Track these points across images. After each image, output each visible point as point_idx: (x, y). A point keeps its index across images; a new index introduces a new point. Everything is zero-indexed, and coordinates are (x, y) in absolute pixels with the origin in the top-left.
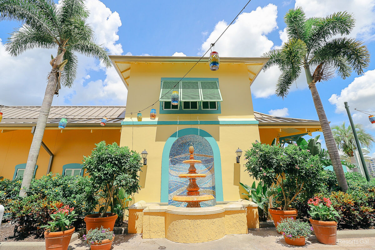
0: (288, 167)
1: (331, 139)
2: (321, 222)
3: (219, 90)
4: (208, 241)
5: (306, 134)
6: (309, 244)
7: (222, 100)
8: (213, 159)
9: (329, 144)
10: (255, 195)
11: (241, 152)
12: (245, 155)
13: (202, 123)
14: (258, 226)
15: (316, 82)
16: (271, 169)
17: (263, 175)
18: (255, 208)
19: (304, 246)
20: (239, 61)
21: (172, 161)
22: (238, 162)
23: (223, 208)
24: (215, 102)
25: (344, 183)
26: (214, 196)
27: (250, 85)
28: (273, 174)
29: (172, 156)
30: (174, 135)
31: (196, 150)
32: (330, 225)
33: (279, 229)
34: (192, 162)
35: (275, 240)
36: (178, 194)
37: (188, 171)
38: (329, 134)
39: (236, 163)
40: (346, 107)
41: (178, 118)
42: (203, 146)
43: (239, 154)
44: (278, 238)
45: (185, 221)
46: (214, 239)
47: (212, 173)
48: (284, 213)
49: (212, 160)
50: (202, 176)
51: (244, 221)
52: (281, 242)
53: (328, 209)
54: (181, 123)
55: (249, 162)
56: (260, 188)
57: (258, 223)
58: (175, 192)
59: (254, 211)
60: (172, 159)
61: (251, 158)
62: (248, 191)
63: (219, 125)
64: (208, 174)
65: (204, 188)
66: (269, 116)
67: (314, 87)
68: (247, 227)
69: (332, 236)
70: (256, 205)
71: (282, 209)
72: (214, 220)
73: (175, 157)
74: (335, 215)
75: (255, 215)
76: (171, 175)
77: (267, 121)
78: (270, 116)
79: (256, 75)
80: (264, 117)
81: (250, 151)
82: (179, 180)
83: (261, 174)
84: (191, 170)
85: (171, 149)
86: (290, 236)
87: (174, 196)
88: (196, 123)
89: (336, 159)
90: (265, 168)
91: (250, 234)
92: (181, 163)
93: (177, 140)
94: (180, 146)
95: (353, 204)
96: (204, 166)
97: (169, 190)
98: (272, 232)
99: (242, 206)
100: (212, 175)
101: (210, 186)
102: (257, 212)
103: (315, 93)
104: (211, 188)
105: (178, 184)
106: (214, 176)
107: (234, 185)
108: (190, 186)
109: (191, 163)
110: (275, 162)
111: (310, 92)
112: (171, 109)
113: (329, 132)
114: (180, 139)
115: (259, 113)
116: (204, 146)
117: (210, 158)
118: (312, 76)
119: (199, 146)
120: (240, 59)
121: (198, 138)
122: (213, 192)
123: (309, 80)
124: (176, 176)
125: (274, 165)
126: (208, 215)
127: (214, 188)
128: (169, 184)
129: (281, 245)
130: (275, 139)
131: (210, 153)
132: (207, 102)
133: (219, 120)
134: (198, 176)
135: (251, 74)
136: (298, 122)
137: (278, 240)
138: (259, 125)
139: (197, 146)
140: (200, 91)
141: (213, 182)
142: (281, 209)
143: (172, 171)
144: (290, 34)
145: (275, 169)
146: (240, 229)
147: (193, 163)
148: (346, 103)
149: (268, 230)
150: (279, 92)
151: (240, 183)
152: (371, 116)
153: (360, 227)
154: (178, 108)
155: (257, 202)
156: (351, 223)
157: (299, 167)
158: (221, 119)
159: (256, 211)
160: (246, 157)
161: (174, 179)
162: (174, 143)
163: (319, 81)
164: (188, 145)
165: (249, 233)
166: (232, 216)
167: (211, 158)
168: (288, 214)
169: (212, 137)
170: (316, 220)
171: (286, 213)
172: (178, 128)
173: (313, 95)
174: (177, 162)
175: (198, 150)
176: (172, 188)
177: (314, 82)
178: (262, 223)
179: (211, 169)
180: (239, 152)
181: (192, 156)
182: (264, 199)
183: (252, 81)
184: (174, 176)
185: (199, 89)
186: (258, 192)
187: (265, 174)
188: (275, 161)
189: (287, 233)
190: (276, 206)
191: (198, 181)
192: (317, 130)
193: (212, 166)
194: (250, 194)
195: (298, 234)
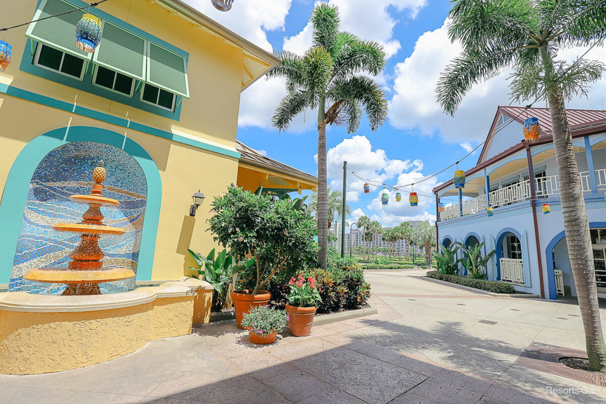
0: (274, 232)
1: (325, 202)
2: (300, 308)
3: (186, 75)
4: (110, 359)
5: (296, 190)
6: (280, 339)
7: (188, 96)
8: (145, 202)
9: (321, 208)
10: (210, 271)
11: (201, 198)
12: (213, 204)
13: (134, 126)
14: (207, 320)
15: (327, 123)
16: (252, 232)
17: (237, 240)
18: (209, 291)
19: (274, 343)
20: (235, 40)
21: (37, 192)
22: (192, 215)
23: (154, 294)
24: (172, 95)
25: (324, 259)
26: (135, 271)
27: (242, 91)
28: (253, 240)
29: (41, 179)
30: (57, 133)
31: (109, 179)
32: (310, 312)
33: (244, 322)
34: (97, 200)
35: (235, 340)
36: (43, 265)
37: (81, 219)
38: (324, 196)
39: (188, 215)
40: (344, 168)
41: (77, 98)
42: (126, 174)
43: (198, 201)
44: (239, 335)
45: (57, 325)
46: (125, 353)
47: (136, 229)
48: (254, 298)
49: (143, 203)
50: (114, 232)
51: (188, 313)
52: (244, 341)
53: (311, 291)
54: (80, 112)
55: (217, 217)
56: (221, 260)
57: (208, 315)
58: (35, 260)
59: (205, 296)
60: (38, 186)
61: (222, 210)
62: (200, 264)
63: (171, 142)
64: (129, 229)
65: (112, 255)
66: (254, 152)
67: (324, 129)
68: (191, 323)
69: (308, 326)
70: (212, 287)
71: (250, 292)
72: (132, 317)
73: (48, 184)
74: (317, 299)
75: (206, 303)
76: (29, 222)
77: (252, 158)
78: (256, 153)
79: (253, 79)
80: (247, 151)
81: (223, 198)
82: (51, 234)
83: (235, 238)
84: (91, 216)
85: (41, 164)
86: (261, 332)
87: (30, 269)
88: (122, 123)
89: (323, 228)
90: (242, 230)
91: (194, 334)
92: (62, 200)
93: (64, 147)
94: (68, 161)
95: (331, 285)
96: (122, 213)
97: (16, 257)
98: (229, 327)
99: (189, 289)
100: (137, 232)
101: (128, 252)
102: (210, 298)
103: (322, 137)
104: (130, 255)
105: (46, 244)
106: (140, 233)
107: (177, 252)
108: (81, 249)
109: (94, 202)
110: (259, 222)
111: (317, 134)
112: (59, 72)
113: (325, 193)
114: (72, 147)
115: (240, 143)
116: (129, 173)
117: (137, 199)
118: (326, 113)
119: (118, 171)
120: (238, 38)
121: (121, 155)
122: (132, 263)
123: (321, 118)
124: (43, 227)
125: (256, 226)
126: (120, 309)
127: (135, 256)
128: (19, 243)
129: (244, 346)
130: (261, 187)
131: (139, 191)
132: (155, 89)
133: (173, 133)
134: (105, 232)
135: (245, 74)
136: (291, 172)
137: (239, 339)
138: (241, 161)
139: (114, 170)
140: (147, 61)
141: (137, 244)
142: (248, 293)
143: (34, 214)
144: (317, 40)
145: (257, 232)
146: (178, 327)
147: (98, 202)
148: (345, 163)
149: (222, 325)
150: (277, 120)
151: (189, 250)
152: (366, 184)
153: (331, 311)
154: (79, 76)
155: (213, 282)
156: (325, 306)
157: (288, 233)
158: (177, 131)
159: (209, 296)
160: (214, 207)
161: (38, 232)
162: (52, 152)
163: (331, 124)
164: (92, 165)
165: (192, 333)
166: (168, 307)
167: (140, 199)
168: (259, 299)
169: (152, 159)
170: (294, 306)
171: (257, 298)
172: (70, 121)
173: (320, 139)
174: (53, 196)
175: (115, 180)
176: (26, 251)
177: (325, 122)
178: (214, 314)
179: (136, 221)
180: (199, 197)
181: (99, 188)
182: (224, 278)
183: (244, 86)
184: (37, 225)
185: (145, 57)
186: (216, 266)
187: (241, 239)
188: (259, 220)
189: (256, 328)
190: (239, 287)
191: (102, 241)
192: (310, 188)
193: (139, 216)
194: (203, 268)
195: (271, 328)
